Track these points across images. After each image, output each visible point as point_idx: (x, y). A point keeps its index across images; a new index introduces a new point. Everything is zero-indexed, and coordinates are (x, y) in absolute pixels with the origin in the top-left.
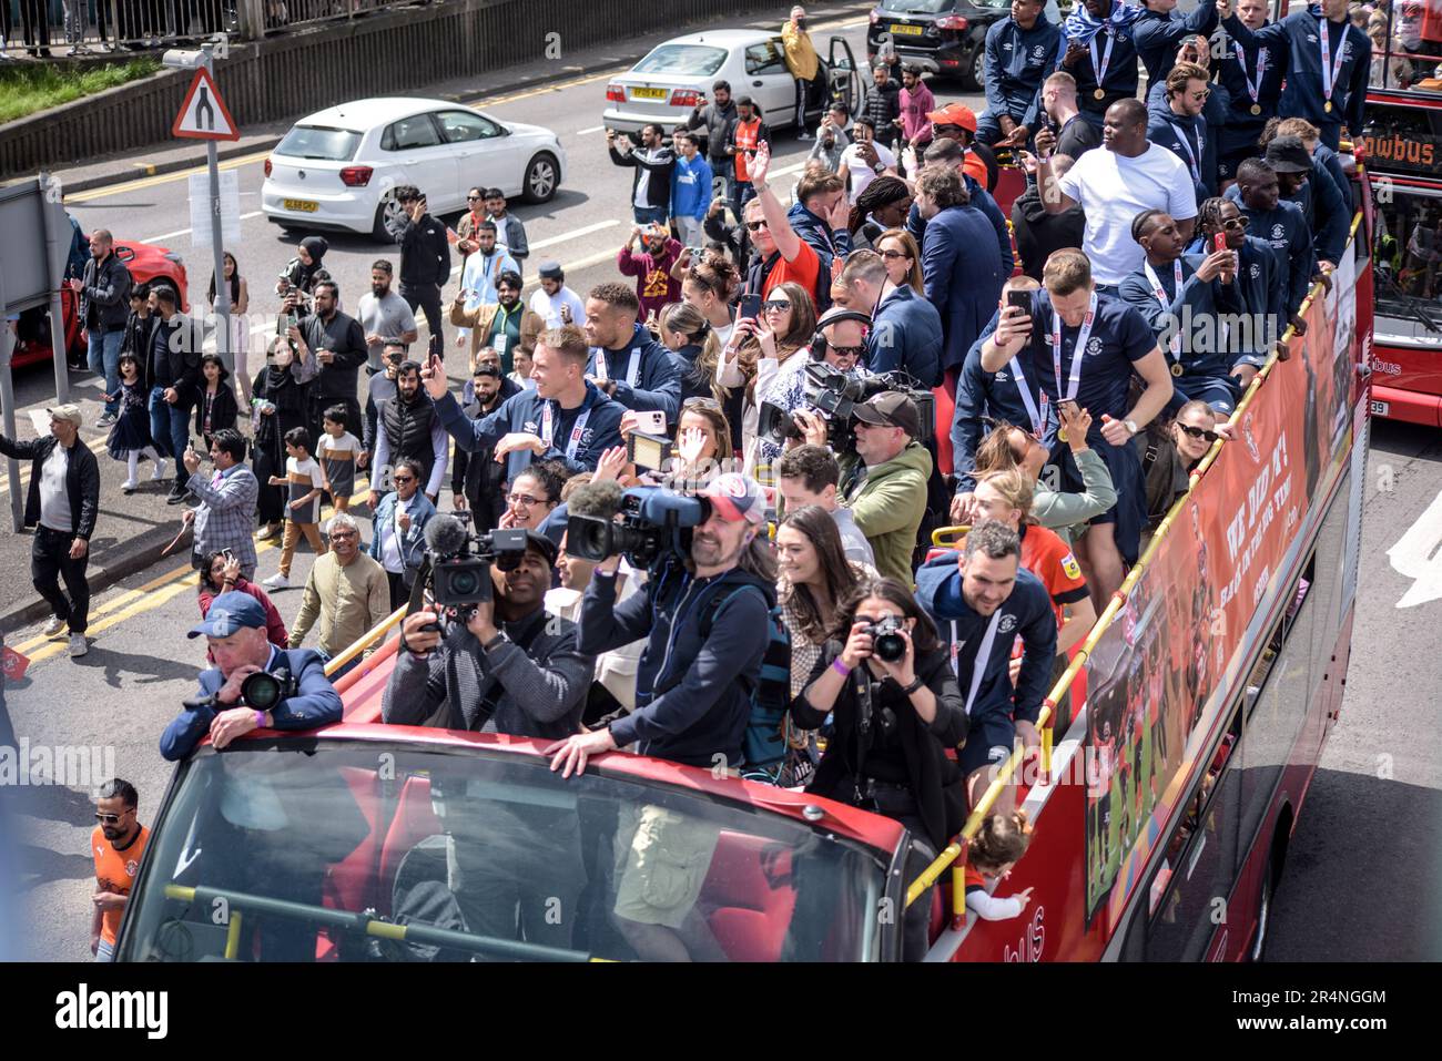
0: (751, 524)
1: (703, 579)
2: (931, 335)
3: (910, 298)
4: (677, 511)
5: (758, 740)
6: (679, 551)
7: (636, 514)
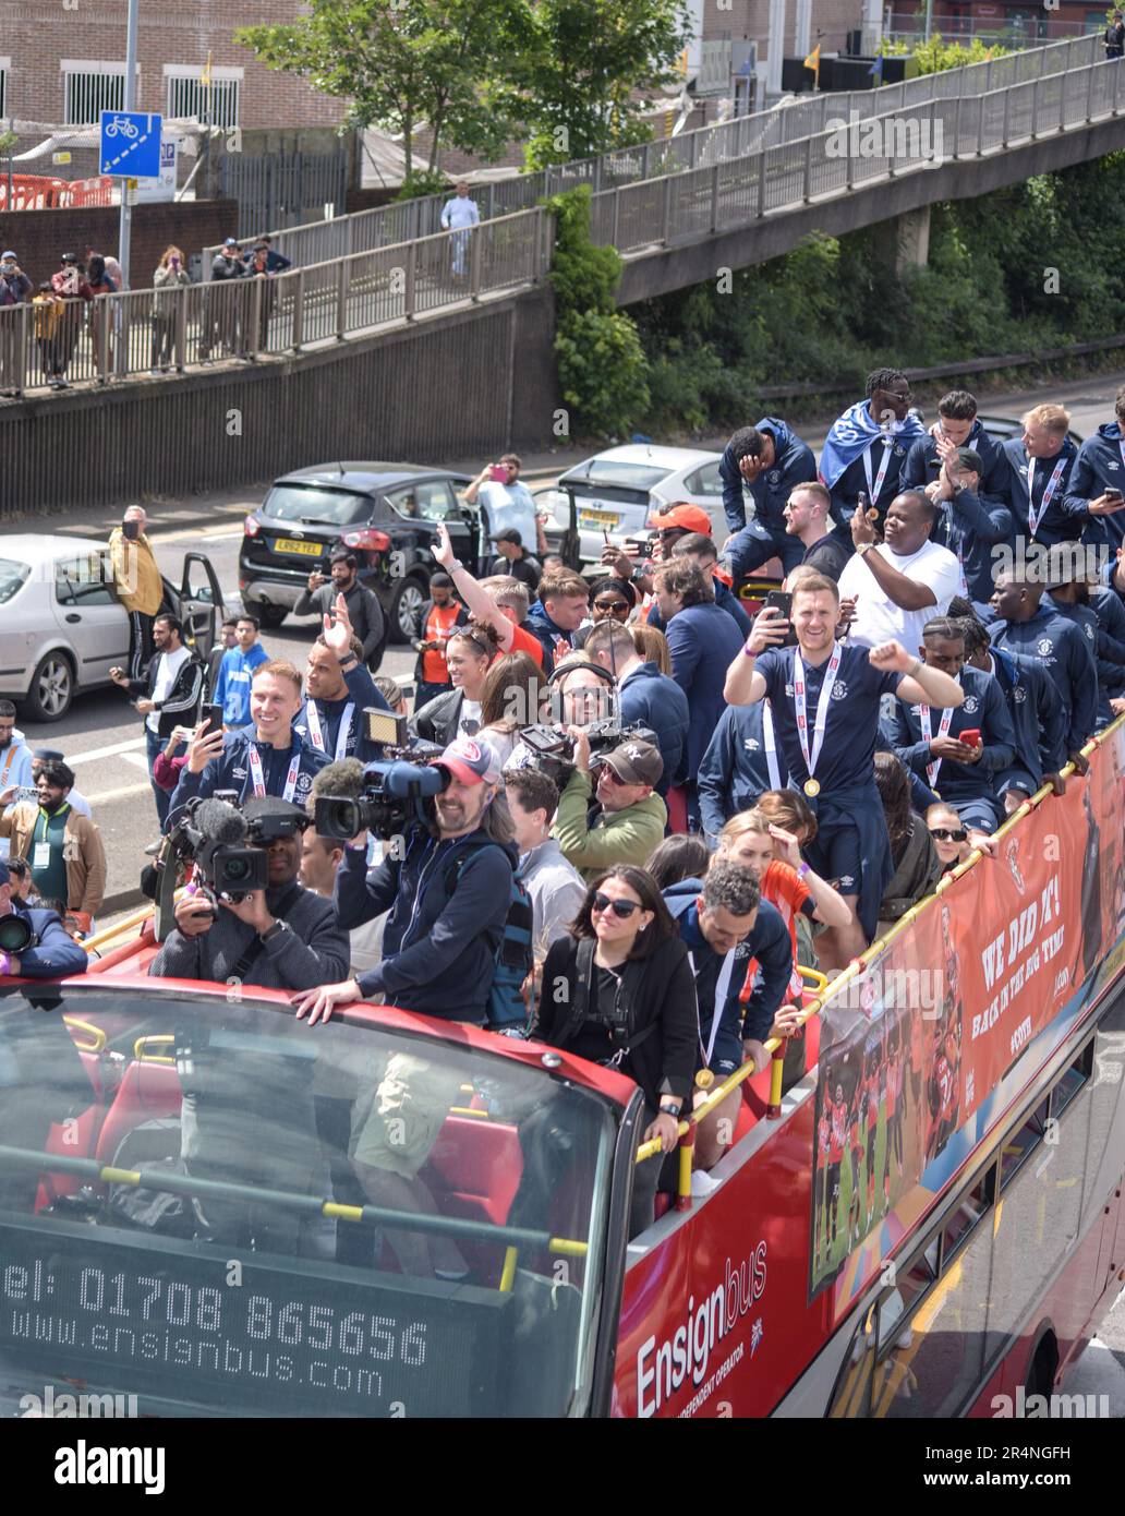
0: (490, 785)
1: (447, 841)
2: (677, 719)
3: (657, 675)
4: (419, 783)
5: (503, 1002)
6: (423, 819)
7: (379, 790)
